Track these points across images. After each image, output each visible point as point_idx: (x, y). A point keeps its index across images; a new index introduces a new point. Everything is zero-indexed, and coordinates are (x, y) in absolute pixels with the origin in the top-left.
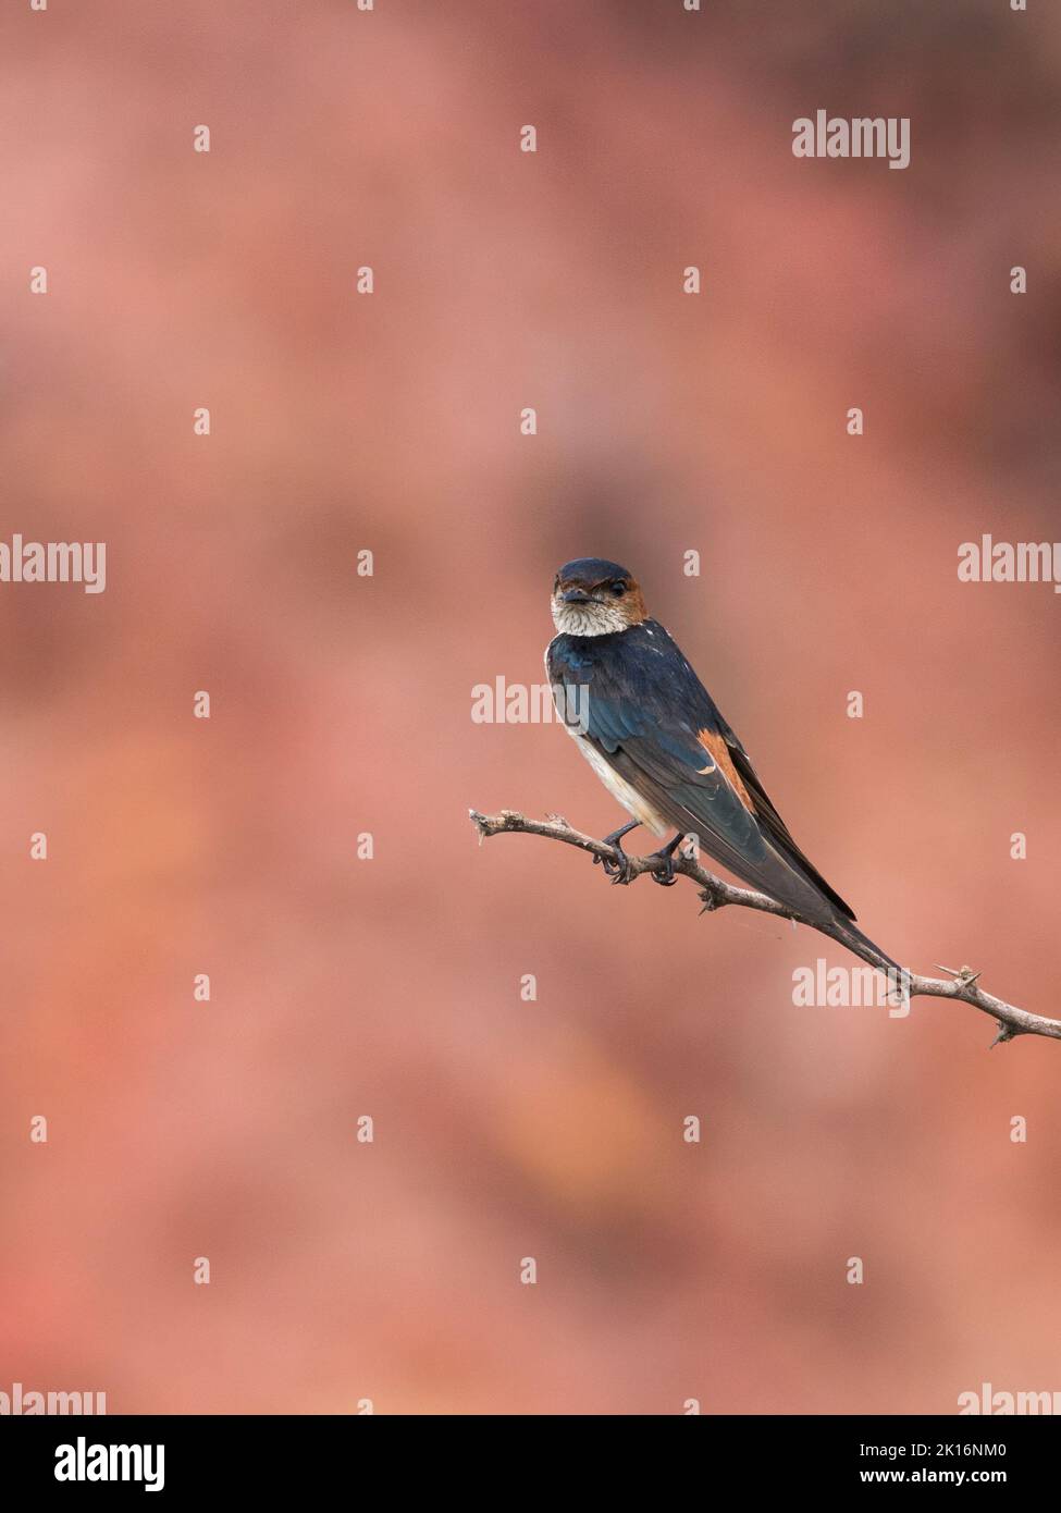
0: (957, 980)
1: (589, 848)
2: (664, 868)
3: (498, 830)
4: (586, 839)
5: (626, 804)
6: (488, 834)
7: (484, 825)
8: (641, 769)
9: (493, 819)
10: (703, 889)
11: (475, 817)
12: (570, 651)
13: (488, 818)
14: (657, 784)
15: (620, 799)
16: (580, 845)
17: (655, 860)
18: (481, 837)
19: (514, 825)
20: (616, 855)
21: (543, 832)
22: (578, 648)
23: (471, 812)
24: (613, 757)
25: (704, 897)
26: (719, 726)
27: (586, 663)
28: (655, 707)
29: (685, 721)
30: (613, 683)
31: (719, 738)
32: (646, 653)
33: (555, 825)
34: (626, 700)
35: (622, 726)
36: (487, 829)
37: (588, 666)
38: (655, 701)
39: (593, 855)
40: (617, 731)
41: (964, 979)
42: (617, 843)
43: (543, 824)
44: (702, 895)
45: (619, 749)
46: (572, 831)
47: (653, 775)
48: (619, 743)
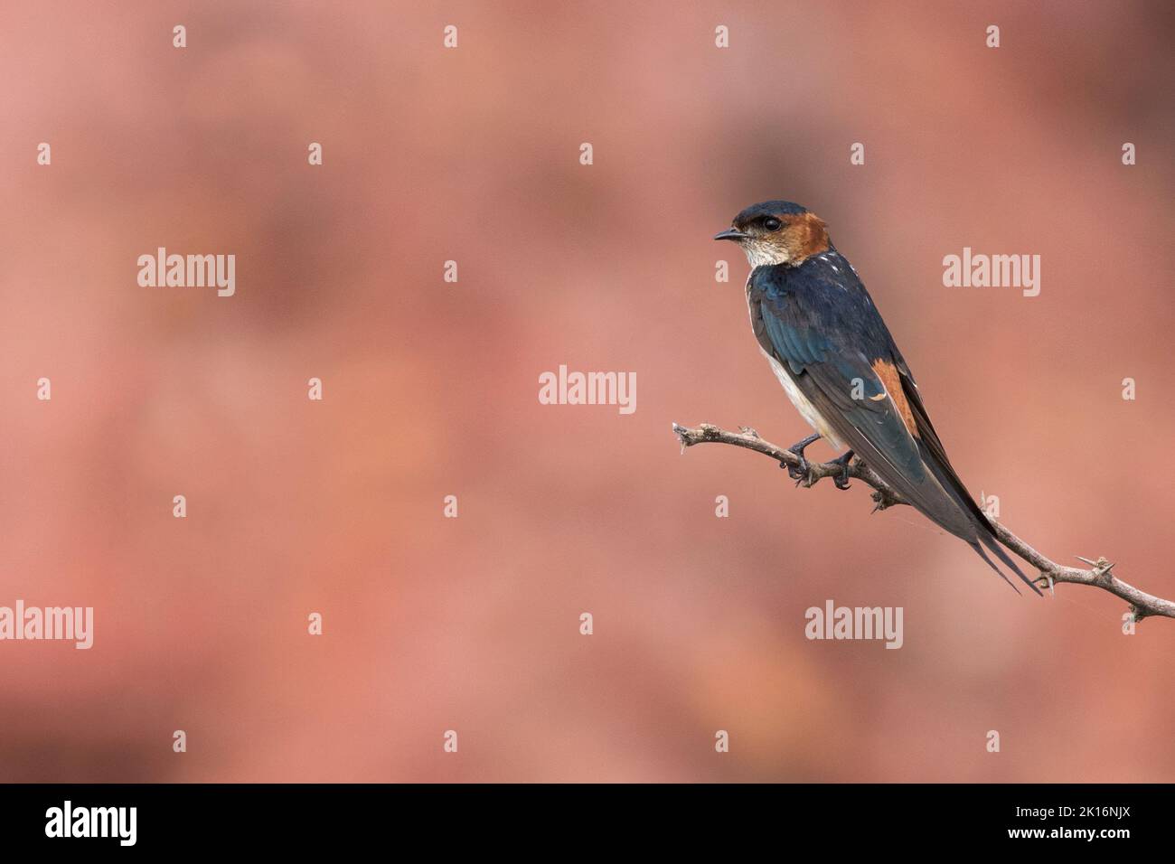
0: (1095, 570)
1: (776, 456)
2: (841, 473)
3: (698, 441)
4: (774, 448)
5: (809, 419)
6: (689, 444)
7: (686, 437)
8: (821, 390)
9: (693, 431)
10: (874, 491)
11: (678, 430)
12: (769, 281)
13: (689, 430)
14: (834, 405)
15: (804, 414)
16: (769, 453)
17: (834, 466)
18: (683, 447)
19: (712, 437)
20: (799, 462)
21: (737, 442)
22: (776, 279)
23: (674, 425)
24: (799, 378)
25: (876, 498)
26: (893, 356)
27: (781, 293)
28: (838, 338)
29: (863, 351)
30: (804, 314)
31: (892, 367)
32: (832, 287)
33: (747, 436)
34: (812, 328)
35: (807, 351)
36: (688, 441)
37: (783, 296)
38: (837, 331)
39: (779, 462)
40: (805, 357)
41: (1101, 568)
42: (801, 452)
43: (737, 435)
44: (874, 497)
45: (804, 372)
46: (762, 441)
47: (832, 398)
48: (805, 366)
